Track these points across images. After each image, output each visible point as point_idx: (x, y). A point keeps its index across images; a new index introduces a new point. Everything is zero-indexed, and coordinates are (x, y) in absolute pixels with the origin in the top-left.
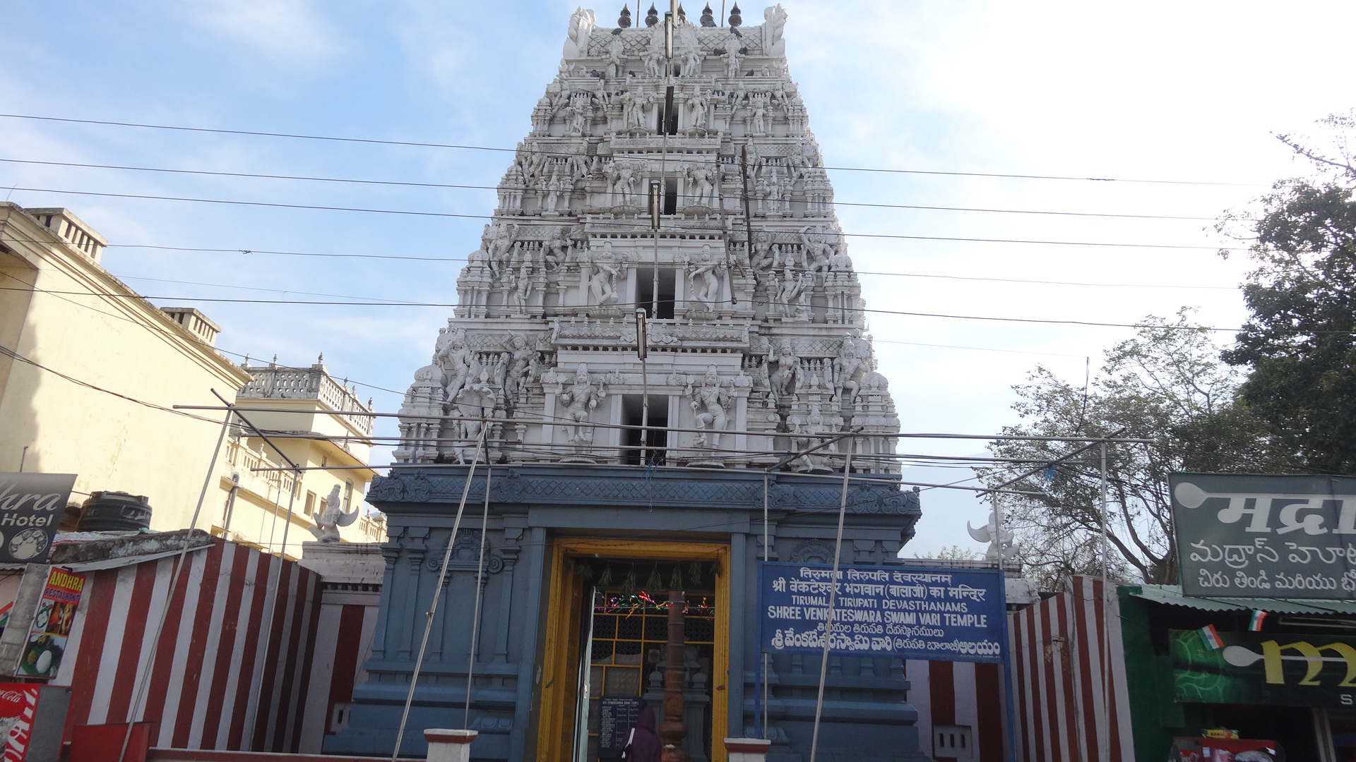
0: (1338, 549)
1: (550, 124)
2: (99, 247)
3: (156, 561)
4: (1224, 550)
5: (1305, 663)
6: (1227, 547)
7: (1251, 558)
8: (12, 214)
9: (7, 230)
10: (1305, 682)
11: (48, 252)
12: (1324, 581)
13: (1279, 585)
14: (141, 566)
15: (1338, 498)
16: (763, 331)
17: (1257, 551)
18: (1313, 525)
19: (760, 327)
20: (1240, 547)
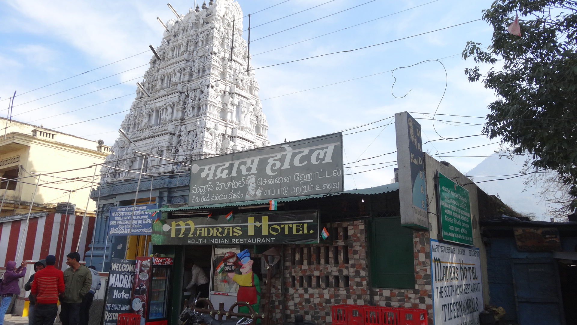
0: (230, 183)
1: (154, 64)
2: (54, 135)
3: (21, 220)
4: (200, 188)
5: (181, 229)
6: (201, 187)
7: (207, 190)
8: (14, 134)
9: (15, 139)
10: (180, 236)
11: (32, 141)
12: (224, 196)
13: (212, 200)
14: (13, 222)
15: (233, 162)
16: (182, 124)
17: (209, 187)
18: (225, 175)
19: (181, 123)
20: (204, 186)
